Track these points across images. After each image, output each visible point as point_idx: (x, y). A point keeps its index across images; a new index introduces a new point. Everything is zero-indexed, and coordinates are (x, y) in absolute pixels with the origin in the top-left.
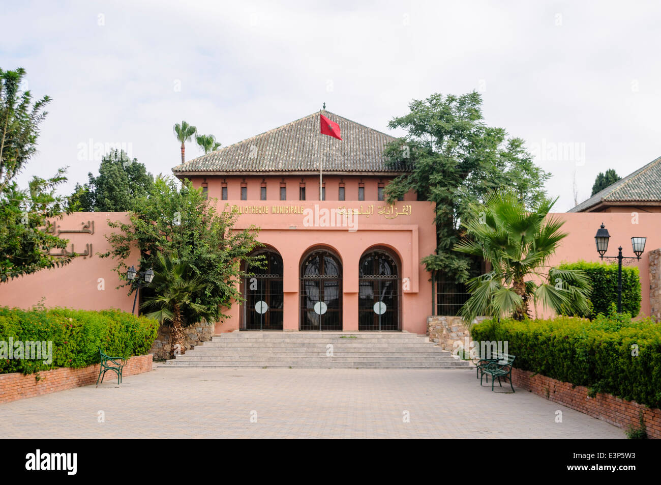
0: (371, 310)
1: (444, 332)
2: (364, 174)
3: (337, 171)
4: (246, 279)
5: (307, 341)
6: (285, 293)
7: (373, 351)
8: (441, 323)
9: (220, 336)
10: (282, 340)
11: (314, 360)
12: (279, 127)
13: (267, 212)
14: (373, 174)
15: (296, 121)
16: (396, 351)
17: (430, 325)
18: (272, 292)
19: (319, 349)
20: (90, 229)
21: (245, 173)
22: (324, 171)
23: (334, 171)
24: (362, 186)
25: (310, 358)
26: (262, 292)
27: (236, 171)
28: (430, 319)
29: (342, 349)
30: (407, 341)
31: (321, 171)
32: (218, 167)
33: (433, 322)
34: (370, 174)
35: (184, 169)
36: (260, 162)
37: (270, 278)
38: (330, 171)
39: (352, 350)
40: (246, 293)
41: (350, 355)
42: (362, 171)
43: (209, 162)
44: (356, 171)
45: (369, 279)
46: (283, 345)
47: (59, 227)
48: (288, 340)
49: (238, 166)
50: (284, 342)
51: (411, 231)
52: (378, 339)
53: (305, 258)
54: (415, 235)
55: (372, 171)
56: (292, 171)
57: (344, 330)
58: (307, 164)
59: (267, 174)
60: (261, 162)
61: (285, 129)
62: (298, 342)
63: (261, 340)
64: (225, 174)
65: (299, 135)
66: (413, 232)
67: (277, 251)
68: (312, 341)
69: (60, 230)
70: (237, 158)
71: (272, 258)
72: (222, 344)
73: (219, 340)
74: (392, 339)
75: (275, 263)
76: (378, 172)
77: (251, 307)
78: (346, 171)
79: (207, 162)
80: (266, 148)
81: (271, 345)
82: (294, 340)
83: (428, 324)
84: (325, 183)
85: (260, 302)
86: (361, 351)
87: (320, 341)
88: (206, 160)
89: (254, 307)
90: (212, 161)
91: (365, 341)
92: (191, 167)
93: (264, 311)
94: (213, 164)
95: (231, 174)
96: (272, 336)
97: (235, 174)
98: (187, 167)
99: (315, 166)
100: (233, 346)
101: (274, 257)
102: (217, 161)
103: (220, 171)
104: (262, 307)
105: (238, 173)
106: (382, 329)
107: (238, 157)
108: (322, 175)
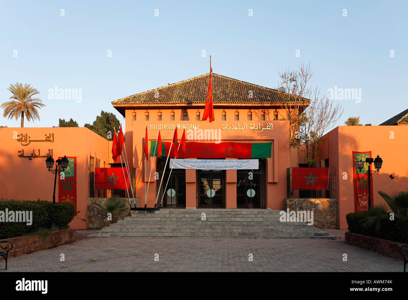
0: (245, 195)
1: (297, 209)
6: (187, 183)
7: (252, 223)
8: (295, 203)
10: (183, 215)
11: (207, 231)
13: (174, 128)
17: (287, 204)
18: (180, 182)
19: (210, 222)
20: (51, 139)
21: (160, 105)
25: (204, 230)
26: (171, 182)
27: (154, 103)
28: (288, 200)
34: (243, 105)
37: (177, 174)
39: (236, 223)
41: (235, 227)
46: (184, 219)
47: (29, 137)
48: (187, 216)
49: (156, 100)
50: (184, 217)
57: (227, 207)
62: (196, 217)
63: (167, 216)
69: (30, 140)
76: (248, 103)
81: (175, 219)
82: (192, 215)
83: (286, 203)
85: (171, 189)
86: (243, 224)
87: (211, 216)
91: (245, 216)
93: (173, 195)
95: (151, 105)
104: (171, 193)
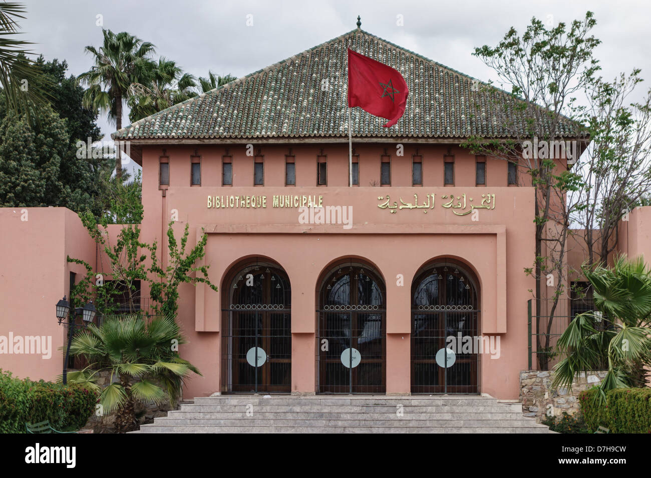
0: (431, 361)
1: (546, 396)
2: (420, 141)
3: (377, 137)
4: (231, 312)
5: (326, 410)
6: (294, 334)
8: (541, 382)
9: (193, 403)
10: (288, 408)
12: (284, 61)
13: (264, 206)
14: (435, 142)
15: (312, 49)
16: (464, 424)
17: (524, 384)
18: (273, 333)
19: (343, 422)
21: (229, 142)
22: (356, 137)
23: (372, 137)
24: (418, 160)
26: (257, 332)
27: (215, 138)
28: (525, 375)
29: (381, 422)
30: (481, 409)
31: (350, 139)
32: (185, 131)
33: (529, 380)
34: (431, 141)
35: (130, 135)
36: (252, 123)
37: (270, 311)
38: (366, 137)
40: (231, 334)
42: (418, 137)
43: (170, 123)
44: (407, 137)
45: (427, 311)
48: (297, 409)
49: (217, 128)
50: (291, 411)
51: (495, 235)
52: (438, 406)
53: (325, 279)
54: (501, 240)
55: (433, 137)
56: (305, 137)
57: (387, 393)
58: (329, 126)
59: (265, 142)
60: (255, 123)
61: (293, 63)
62: (314, 411)
64: (197, 142)
65: (316, 73)
66: (498, 235)
67: (281, 267)
68: (336, 410)
70: (215, 115)
71: (273, 278)
72: (197, 415)
73: (192, 407)
74: (459, 406)
75: (278, 286)
76: (444, 138)
77: (240, 357)
78: (392, 137)
79: (167, 123)
80: (262, 97)
81: (271, 416)
82: (307, 408)
83: (521, 383)
84: (358, 156)
85: (254, 348)
86: (411, 425)
87: (346, 409)
88: (166, 120)
89: (245, 357)
90: (176, 120)
91: (417, 410)
92: (141, 132)
93: (261, 363)
94: (176, 126)
95: (207, 142)
96: (272, 402)
97: (212, 142)
98: (136, 132)
99: (341, 128)
100: (213, 417)
101: (276, 277)
102: (184, 121)
103: (188, 138)
104: (257, 357)
105: (218, 141)
106: (448, 392)
107: (218, 114)
108: (353, 144)
